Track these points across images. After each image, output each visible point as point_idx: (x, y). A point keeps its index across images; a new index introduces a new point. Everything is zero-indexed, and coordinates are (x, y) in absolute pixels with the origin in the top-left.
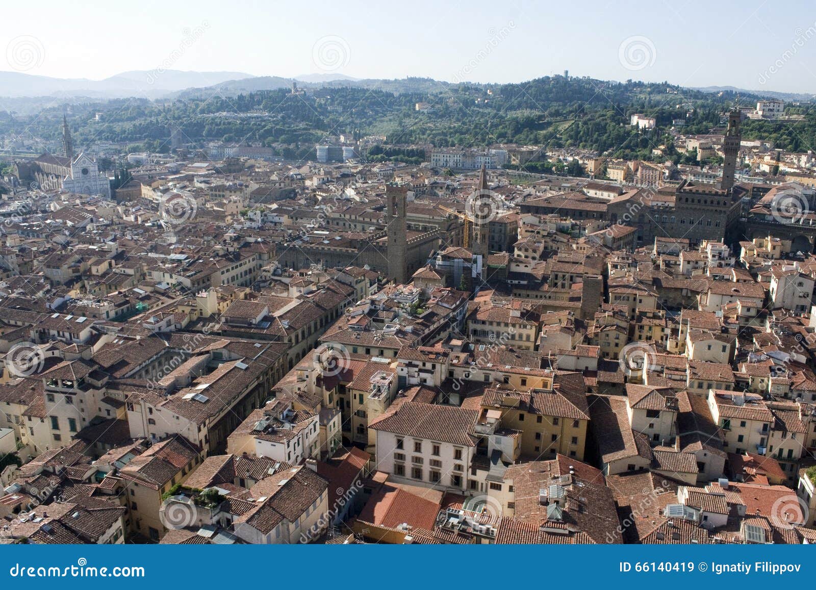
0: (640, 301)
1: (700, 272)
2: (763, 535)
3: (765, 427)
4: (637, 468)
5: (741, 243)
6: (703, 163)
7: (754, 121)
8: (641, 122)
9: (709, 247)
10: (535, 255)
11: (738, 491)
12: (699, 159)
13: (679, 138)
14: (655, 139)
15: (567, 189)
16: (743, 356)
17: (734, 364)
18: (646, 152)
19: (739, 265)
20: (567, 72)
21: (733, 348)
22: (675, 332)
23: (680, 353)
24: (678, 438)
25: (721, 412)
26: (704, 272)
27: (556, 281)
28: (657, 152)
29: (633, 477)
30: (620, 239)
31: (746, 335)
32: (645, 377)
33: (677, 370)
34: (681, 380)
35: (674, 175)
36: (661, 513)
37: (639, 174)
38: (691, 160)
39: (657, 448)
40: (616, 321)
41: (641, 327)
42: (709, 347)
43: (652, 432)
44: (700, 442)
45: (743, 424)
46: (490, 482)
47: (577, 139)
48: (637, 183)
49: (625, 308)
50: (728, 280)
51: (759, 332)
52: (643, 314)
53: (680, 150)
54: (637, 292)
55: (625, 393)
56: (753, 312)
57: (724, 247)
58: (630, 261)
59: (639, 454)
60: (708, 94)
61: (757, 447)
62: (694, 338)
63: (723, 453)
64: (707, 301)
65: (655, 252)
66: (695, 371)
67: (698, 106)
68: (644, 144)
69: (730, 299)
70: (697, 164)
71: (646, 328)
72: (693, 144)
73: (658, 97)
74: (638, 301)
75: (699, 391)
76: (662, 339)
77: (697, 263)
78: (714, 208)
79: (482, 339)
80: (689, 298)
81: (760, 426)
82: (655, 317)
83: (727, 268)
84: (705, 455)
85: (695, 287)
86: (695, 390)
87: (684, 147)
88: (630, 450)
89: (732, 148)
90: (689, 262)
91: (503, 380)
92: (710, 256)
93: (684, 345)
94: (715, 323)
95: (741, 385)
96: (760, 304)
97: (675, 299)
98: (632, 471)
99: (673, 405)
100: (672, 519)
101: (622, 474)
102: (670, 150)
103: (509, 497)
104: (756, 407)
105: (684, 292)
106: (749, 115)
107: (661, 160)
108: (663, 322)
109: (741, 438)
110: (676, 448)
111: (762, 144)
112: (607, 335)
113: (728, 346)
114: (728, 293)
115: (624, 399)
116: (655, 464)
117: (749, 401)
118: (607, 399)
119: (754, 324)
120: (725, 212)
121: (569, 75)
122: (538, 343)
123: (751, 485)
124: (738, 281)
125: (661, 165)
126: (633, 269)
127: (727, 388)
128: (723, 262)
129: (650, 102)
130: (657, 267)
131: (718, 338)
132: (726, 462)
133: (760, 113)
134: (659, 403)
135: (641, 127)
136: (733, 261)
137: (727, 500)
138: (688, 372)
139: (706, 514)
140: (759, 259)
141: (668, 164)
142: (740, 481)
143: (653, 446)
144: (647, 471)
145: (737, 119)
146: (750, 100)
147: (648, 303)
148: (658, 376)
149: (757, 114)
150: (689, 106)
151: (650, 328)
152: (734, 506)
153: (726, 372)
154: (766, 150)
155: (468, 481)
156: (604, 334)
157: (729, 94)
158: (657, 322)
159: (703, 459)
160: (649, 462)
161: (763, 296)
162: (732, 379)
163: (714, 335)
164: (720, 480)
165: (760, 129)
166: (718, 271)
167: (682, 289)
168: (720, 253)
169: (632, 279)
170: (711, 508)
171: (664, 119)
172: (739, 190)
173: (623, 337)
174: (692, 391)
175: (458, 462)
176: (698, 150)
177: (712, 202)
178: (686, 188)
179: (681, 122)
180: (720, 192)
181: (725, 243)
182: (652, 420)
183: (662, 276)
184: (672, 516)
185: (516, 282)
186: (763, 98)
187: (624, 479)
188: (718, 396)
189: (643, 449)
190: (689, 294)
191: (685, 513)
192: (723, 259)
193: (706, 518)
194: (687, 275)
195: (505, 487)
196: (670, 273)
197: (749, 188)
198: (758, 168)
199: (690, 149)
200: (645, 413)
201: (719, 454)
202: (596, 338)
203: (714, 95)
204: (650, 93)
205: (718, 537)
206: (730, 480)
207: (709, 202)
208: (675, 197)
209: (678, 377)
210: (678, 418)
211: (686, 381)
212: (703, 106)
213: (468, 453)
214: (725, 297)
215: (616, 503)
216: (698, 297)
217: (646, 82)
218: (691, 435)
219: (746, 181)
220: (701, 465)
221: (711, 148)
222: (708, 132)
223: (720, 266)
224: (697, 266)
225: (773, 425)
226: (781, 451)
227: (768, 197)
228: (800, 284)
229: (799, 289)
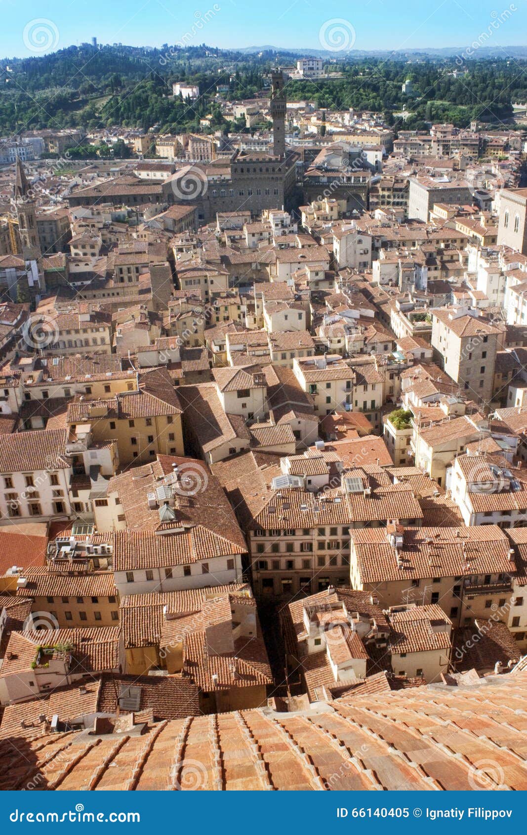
0: (212, 282)
1: (266, 243)
2: (361, 484)
3: (348, 383)
4: (238, 450)
5: (300, 208)
6: (253, 130)
7: (296, 82)
8: (184, 91)
9: (271, 216)
10: (93, 251)
11: (333, 449)
12: (248, 125)
13: (225, 106)
14: (201, 108)
15: (116, 174)
16: (318, 320)
17: (311, 328)
18: (193, 123)
19: (302, 231)
20: (95, 40)
21: (308, 314)
22: (251, 308)
23: (259, 328)
24: (271, 412)
25: (307, 378)
26: (270, 242)
27: (122, 275)
28: (205, 123)
29: (236, 460)
30: (181, 220)
31: (318, 299)
32: (229, 358)
33: (259, 345)
34: (265, 355)
35: (226, 145)
36: (269, 488)
37: (190, 148)
38: (240, 127)
39: (254, 427)
40: (190, 307)
41: (217, 309)
42: (286, 317)
43: (245, 412)
44: (292, 412)
45: (329, 386)
46: (94, 500)
47: (119, 116)
48: (189, 158)
49: (198, 291)
50: (294, 247)
51: (329, 294)
52: (217, 295)
53: (228, 118)
54: (207, 273)
55: (212, 379)
56: (321, 276)
57: (285, 215)
58: (195, 243)
59: (238, 436)
60: (248, 55)
61: (344, 405)
62: (270, 311)
63: (315, 417)
64: (278, 272)
65: (218, 229)
66: (277, 343)
67: (240, 69)
68: (191, 115)
69: (297, 266)
70: (247, 131)
71: (222, 309)
72: (240, 110)
73: (197, 62)
74: (209, 282)
75: (284, 362)
76: (239, 317)
77: (261, 234)
78: (271, 176)
79: (54, 352)
80: (259, 271)
81: (344, 384)
82: (229, 296)
83: (291, 235)
84: (299, 422)
85: (262, 259)
86: (280, 362)
87: (232, 115)
88: (228, 436)
89: (279, 112)
90: (253, 235)
91: (85, 390)
92: (273, 226)
93: (262, 319)
94: (288, 292)
95: (321, 349)
96: (327, 267)
97: (246, 275)
98: (234, 454)
99: (260, 379)
100: (279, 491)
101: (225, 460)
102: (218, 120)
103: (118, 510)
104: (338, 367)
105: (254, 266)
106: (291, 75)
107: (210, 131)
108: (238, 300)
109: (329, 400)
110: (271, 422)
111: (307, 105)
112: (185, 323)
113: (304, 313)
114: (295, 261)
115: (213, 384)
116: (254, 442)
117: (330, 363)
118: (195, 390)
119: (324, 287)
120: (281, 179)
121: (98, 43)
122: (115, 344)
123: (345, 441)
124: (303, 247)
125: (211, 136)
126: (198, 250)
127: (309, 354)
128: (286, 230)
129: (190, 66)
130: (223, 244)
131: (293, 306)
132: (320, 426)
133: (301, 72)
134: (247, 382)
135: (184, 97)
136: (295, 227)
137: (325, 460)
138: (270, 345)
139: (309, 478)
140: (319, 223)
141: (218, 134)
142: (334, 440)
143: (249, 425)
144: (248, 451)
145: (279, 80)
146: (289, 58)
147: (220, 283)
148: (242, 355)
149: (298, 73)
150: (230, 69)
151: (226, 308)
152: (332, 464)
153: (305, 339)
154: (311, 111)
155: (71, 504)
156: (181, 323)
157: (269, 54)
158: (232, 300)
159: (298, 427)
160: (248, 441)
161: (329, 258)
162: (312, 345)
163: (288, 304)
164: (317, 443)
165: (304, 89)
166: (282, 240)
167: (251, 264)
168: (282, 221)
169: (199, 261)
170: (313, 471)
171: (207, 85)
172: (292, 154)
174: (276, 363)
175: (56, 488)
176: (246, 116)
177: (267, 170)
178: (240, 158)
179: (225, 88)
180: (274, 158)
181: (286, 210)
182: (244, 400)
183: (229, 252)
184: (279, 488)
185: (79, 283)
186: (302, 56)
187: (227, 463)
188: (301, 363)
189: (240, 430)
190: (259, 268)
191: (291, 482)
192: (286, 227)
193: (310, 482)
194: (254, 249)
195: (111, 501)
196: (237, 249)
197: (301, 151)
198: (307, 130)
199: (238, 116)
200: (236, 394)
201: (311, 419)
202: (174, 328)
203: (254, 56)
204: (189, 58)
205: (323, 497)
206: (326, 441)
207: (264, 170)
208: (229, 169)
209: (261, 353)
210: (268, 393)
211: (269, 355)
212: (245, 69)
213: (65, 477)
214: (293, 265)
215: (225, 489)
216: (268, 269)
218: (284, 407)
219: (297, 145)
220: (297, 434)
221: (258, 113)
222: (254, 97)
223: (284, 233)
224: (261, 237)
225: (355, 382)
226: (365, 403)
227: (319, 159)
228: (360, 242)
229: (359, 246)
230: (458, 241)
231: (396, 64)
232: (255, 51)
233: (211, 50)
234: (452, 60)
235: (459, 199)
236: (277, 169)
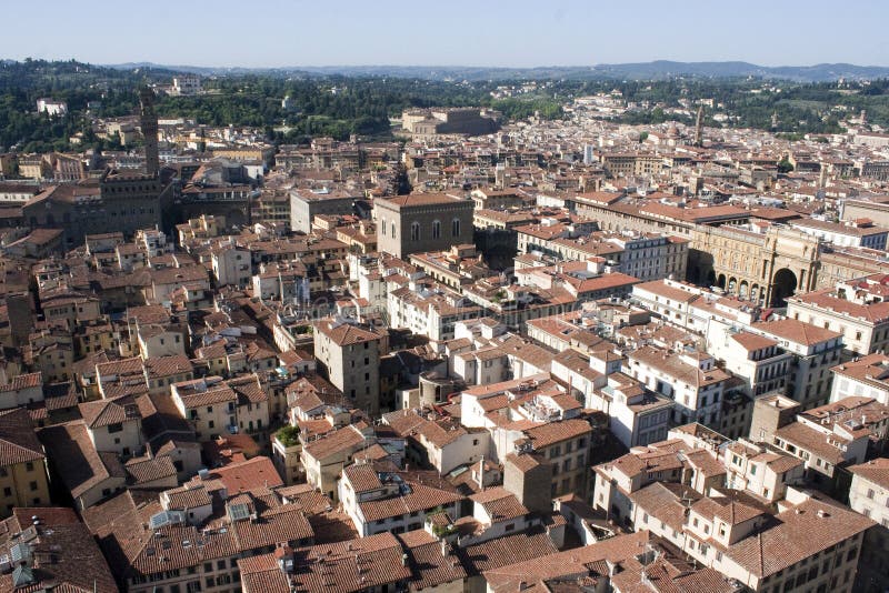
0: (81, 310)
1: (140, 265)
2: (246, 509)
3: (231, 405)
4: (113, 491)
5: (178, 226)
6: (129, 147)
7: (173, 98)
8: (51, 108)
9: (145, 236)
11: (217, 476)
12: (123, 143)
13: (97, 123)
14: (70, 126)
16: (198, 341)
17: (190, 353)
18: (62, 141)
19: (179, 250)
21: (187, 336)
22: (125, 334)
23: (135, 355)
24: (148, 444)
25: (185, 404)
26: (145, 263)
28: (75, 140)
29: (111, 502)
30: (46, 245)
31: (197, 319)
32: (101, 391)
33: (133, 374)
34: (140, 384)
35: (99, 164)
36: (146, 527)
37: (58, 168)
38: (115, 144)
39: (130, 463)
40: (55, 339)
41: (87, 338)
42: (162, 341)
43: (120, 447)
44: (171, 442)
45: (210, 410)
48: (58, 178)
49: (62, 321)
50: (171, 267)
51: (206, 314)
52: (85, 324)
53: (101, 136)
54: (75, 301)
55: (79, 416)
56: (200, 295)
57: (160, 234)
58: (61, 268)
59: (111, 476)
60: (124, 72)
61: (228, 427)
62: (144, 337)
63: (197, 444)
64: (153, 294)
65: (88, 252)
66: (153, 369)
67: (114, 86)
68: (59, 132)
69: (176, 286)
70: (122, 148)
71: (92, 338)
72: (114, 127)
73: (67, 78)
74: (78, 311)
75: (161, 389)
76: (112, 345)
77: (135, 255)
78: (145, 195)
80: (133, 294)
81: (226, 406)
82: (100, 323)
83: (167, 255)
84: (180, 452)
85: (137, 281)
86: (158, 390)
87: (105, 132)
88: (100, 473)
89: (151, 129)
90: (126, 257)
92: (147, 246)
93: (137, 346)
94: (164, 314)
95: (200, 371)
96: (207, 286)
97: (120, 299)
98: (108, 495)
99: (133, 411)
100: (158, 530)
101: (98, 504)
102: (90, 138)
104: (219, 389)
105: (127, 289)
106: (168, 92)
107: (81, 148)
108: (109, 327)
109: (211, 424)
110: (149, 455)
111: (186, 122)
112: (49, 357)
113: (181, 335)
114: (172, 282)
115: (83, 422)
116: (131, 479)
117: (210, 386)
118: (63, 429)
119: (204, 307)
120: (156, 197)
123: (231, 466)
124: (180, 266)
125: (82, 155)
126: (65, 276)
127: (189, 378)
128: (162, 250)
129: (59, 81)
130: (93, 268)
131: (169, 329)
132: (202, 453)
133: (179, 89)
134: (120, 414)
135: (50, 114)
136: (172, 246)
137: (207, 489)
138: (145, 373)
139: (190, 511)
140: (198, 240)
141: (90, 152)
142: (219, 466)
143: (123, 461)
144: (125, 490)
146: (165, 75)
147: (90, 310)
148: (115, 385)
149: (176, 89)
150: (103, 85)
151: (97, 338)
152: (215, 494)
153: (182, 363)
154: (190, 127)
156: (44, 357)
157: (146, 71)
158: (103, 328)
159: (179, 458)
160: (123, 480)
161: (207, 276)
162: (191, 368)
163: (165, 327)
164: (200, 472)
165: (181, 106)
166: (159, 260)
167: (124, 287)
168: (157, 241)
169: (66, 288)
170: (195, 503)
171: (76, 102)
172: (169, 171)
173: (69, 354)
174: (152, 391)
176: (121, 134)
177: (140, 188)
178: (111, 177)
179: (97, 105)
180: (147, 176)
181: (160, 230)
182: (117, 435)
183: (100, 277)
184: (158, 526)
186: (181, 73)
187: (102, 507)
188: (180, 390)
189: (114, 469)
190: (134, 291)
191: (170, 518)
192: (162, 247)
193: (192, 514)
194: (128, 271)
196: (109, 273)
197: (179, 168)
198: (186, 146)
199: (112, 133)
200: (106, 430)
201: (192, 446)
202: (36, 364)
203: (130, 72)
204: (57, 73)
205: (208, 529)
206: (209, 469)
207: (137, 189)
208: (99, 189)
209: (136, 382)
210: (143, 424)
211: (145, 383)
212: (119, 85)
214: (170, 286)
215: (96, 537)
216: (144, 292)
217: (50, 61)
218: (162, 436)
219: (176, 162)
220: (178, 465)
221: (134, 130)
222: (129, 114)
223: (160, 254)
224: (135, 259)
225: (237, 402)
226: (251, 423)
227: (199, 175)
228: (239, 257)
229: (239, 262)
230: (340, 251)
231: (276, 81)
232: (131, 67)
233: (82, 66)
234: (331, 77)
235: (339, 210)
236: (151, 187)
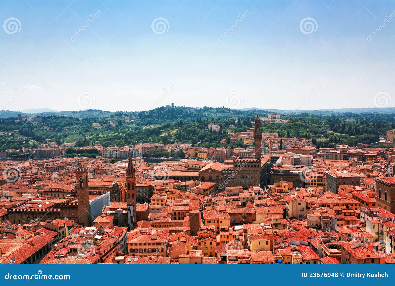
0: (221, 222)
1: (250, 203)
5: (268, 186)
6: (246, 147)
7: (267, 124)
8: (213, 127)
9: (253, 189)
10: (162, 203)
13: (232, 135)
14: (220, 136)
15: (177, 165)
17: (273, 250)
18: (216, 143)
20: (173, 104)
21: (271, 242)
23: (245, 248)
26: (252, 203)
27: (175, 216)
28: (222, 143)
30: (207, 190)
33: (244, 258)
37: (214, 154)
38: (240, 145)
40: (209, 235)
42: (259, 243)
47: (180, 138)
48: (214, 159)
49: (213, 226)
50: (265, 206)
52: (223, 229)
53: (234, 141)
54: (219, 218)
56: (279, 221)
57: (261, 189)
58: (213, 201)
60: (245, 112)
62: (251, 239)
64: (256, 218)
65: (226, 195)
67: (240, 118)
68: (215, 139)
69: (266, 215)
70: (242, 147)
71: (226, 237)
72: (239, 137)
73: (219, 115)
74: (220, 222)
78: (254, 169)
79: (136, 254)
80: (246, 217)
83: (263, 200)
85: (248, 211)
87: (235, 139)
89: (258, 137)
90: (244, 199)
92: (254, 194)
93: (247, 243)
94: (261, 229)
96: (282, 217)
97: (239, 219)
102: (229, 141)
105: (243, 215)
112: (206, 243)
113: (269, 241)
114: (265, 213)
119: (280, 227)
120: (259, 171)
121: (174, 105)
122: (168, 252)
124: (269, 205)
126: (215, 205)
128: (261, 197)
129: (216, 116)
130: (228, 203)
131: (263, 237)
133: (270, 120)
135: (213, 130)
136: (266, 196)
138: (250, 258)
140: (278, 193)
145: (258, 123)
146: (264, 113)
147: (225, 223)
150: (235, 118)
151: (228, 237)
153: (270, 255)
154: (275, 138)
156: (203, 243)
157: (254, 111)
158: (231, 232)
161: (283, 212)
162: (274, 259)
163: (261, 236)
165: (271, 128)
166: (259, 201)
167: (242, 213)
168: (259, 192)
169: (215, 211)
171: (224, 125)
176: (242, 140)
177: (252, 166)
178: (238, 160)
179: (233, 126)
180: (255, 161)
181: (261, 186)
186: (271, 112)
190: (246, 216)
192: (261, 195)
194: (244, 206)
197: (269, 157)
199: (239, 140)
202: (200, 246)
203: (247, 112)
204: (216, 113)
207: (250, 166)
208: (233, 165)
212: (243, 118)
214: (264, 215)
217: (214, 107)
222: (247, 131)
224: (248, 200)
227: (279, 161)
228: (300, 204)
229: (299, 206)
230: (354, 205)
231: (317, 116)
232: (248, 110)
233: (227, 109)
235: (353, 183)
236: (257, 166)
